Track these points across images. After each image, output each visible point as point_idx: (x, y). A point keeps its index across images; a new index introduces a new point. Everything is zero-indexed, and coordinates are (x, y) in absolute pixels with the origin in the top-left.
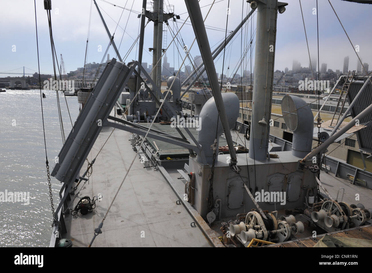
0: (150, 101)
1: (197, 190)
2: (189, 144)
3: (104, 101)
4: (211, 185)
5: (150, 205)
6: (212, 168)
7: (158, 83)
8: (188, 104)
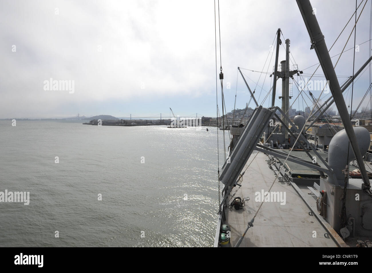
0: (280, 134)
1: (329, 206)
2: (319, 167)
3: (254, 134)
4: (344, 204)
5: (286, 212)
6: (344, 189)
7: (286, 121)
8: (311, 136)
